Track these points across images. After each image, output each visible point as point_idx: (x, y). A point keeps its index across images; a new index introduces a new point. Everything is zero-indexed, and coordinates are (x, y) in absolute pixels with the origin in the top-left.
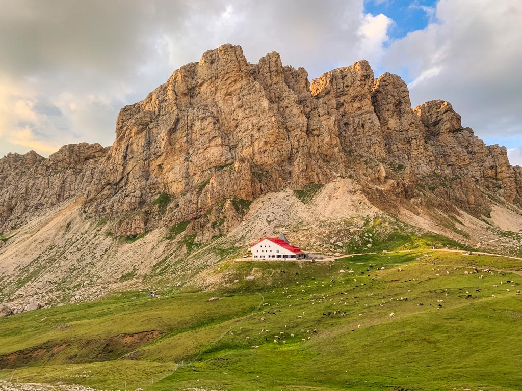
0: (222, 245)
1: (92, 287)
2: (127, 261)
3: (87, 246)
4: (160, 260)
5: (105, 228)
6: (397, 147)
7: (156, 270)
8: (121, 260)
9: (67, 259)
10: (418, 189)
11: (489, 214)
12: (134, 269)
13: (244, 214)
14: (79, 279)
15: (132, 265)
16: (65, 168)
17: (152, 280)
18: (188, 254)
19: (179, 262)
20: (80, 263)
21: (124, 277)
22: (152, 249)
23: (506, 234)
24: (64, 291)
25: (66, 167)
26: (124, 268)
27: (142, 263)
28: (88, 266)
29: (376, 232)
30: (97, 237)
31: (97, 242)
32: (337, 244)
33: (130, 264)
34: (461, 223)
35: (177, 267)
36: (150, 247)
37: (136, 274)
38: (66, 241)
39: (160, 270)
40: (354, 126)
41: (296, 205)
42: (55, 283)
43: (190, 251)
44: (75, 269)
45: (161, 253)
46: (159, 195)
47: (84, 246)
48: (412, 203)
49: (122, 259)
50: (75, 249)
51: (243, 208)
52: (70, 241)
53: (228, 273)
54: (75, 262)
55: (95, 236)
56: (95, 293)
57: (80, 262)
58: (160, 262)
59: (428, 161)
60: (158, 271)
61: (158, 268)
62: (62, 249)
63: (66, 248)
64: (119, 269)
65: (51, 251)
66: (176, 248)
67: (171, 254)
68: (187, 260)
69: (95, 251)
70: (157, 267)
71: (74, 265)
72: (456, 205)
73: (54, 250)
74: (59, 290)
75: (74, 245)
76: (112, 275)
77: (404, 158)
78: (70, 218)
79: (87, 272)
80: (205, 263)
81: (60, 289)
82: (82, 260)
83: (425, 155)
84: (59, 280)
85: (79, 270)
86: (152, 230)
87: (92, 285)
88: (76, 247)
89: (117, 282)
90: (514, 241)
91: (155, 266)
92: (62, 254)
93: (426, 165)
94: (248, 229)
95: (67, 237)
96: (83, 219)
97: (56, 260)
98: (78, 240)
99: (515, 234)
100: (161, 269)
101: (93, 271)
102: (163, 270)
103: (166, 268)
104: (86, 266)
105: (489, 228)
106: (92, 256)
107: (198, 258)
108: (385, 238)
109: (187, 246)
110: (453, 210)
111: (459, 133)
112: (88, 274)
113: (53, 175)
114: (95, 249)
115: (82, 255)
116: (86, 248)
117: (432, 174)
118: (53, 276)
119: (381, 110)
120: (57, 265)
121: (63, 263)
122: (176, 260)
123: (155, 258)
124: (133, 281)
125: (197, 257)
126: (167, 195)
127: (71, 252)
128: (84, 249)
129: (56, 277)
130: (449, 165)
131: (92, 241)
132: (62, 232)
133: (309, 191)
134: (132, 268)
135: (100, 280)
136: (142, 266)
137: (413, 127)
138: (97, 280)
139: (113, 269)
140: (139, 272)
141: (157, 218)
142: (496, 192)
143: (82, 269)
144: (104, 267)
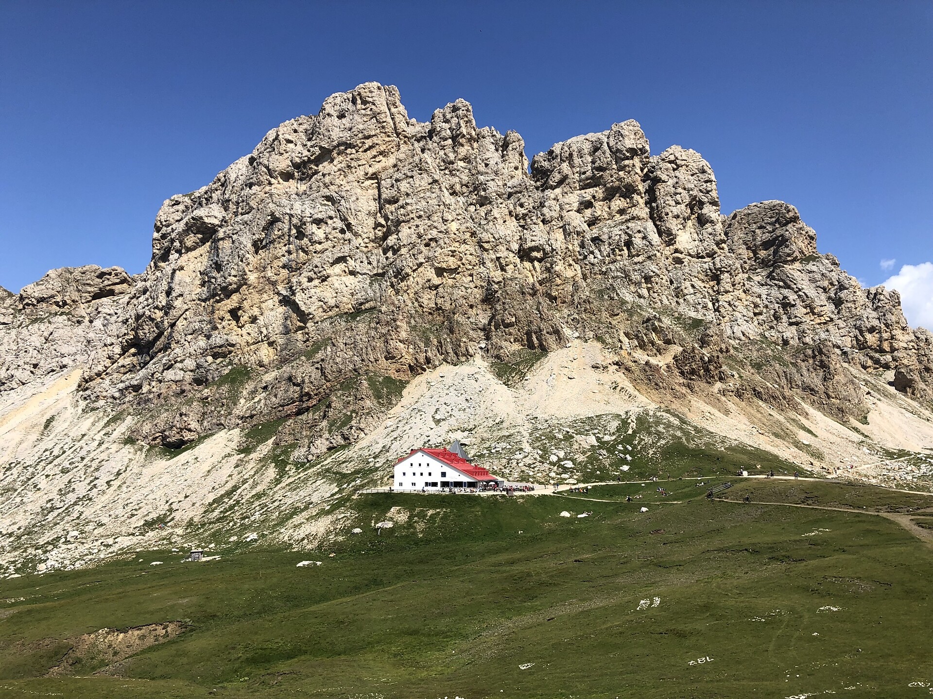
0: (344, 465)
1: (83, 543)
2: (159, 494)
3: (83, 464)
4: (223, 492)
5: (121, 429)
6: (693, 286)
7: (213, 511)
8: (145, 491)
9: (39, 489)
10: (728, 365)
11: (866, 418)
12: (171, 510)
13: (390, 404)
14: (59, 528)
15: (167, 502)
16: (50, 314)
17: (202, 530)
18: (278, 481)
19: (258, 496)
20: (63, 498)
21: (149, 525)
22: (209, 471)
23: (895, 454)
24: (25, 551)
25: (53, 312)
26: (150, 506)
27: (186, 497)
28: (80, 503)
29: (639, 443)
30: (104, 447)
31: (104, 456)
32: (562, 463)
33: (164, 499)
34: (810, 432)
35: (253, 506)
36: (206, 467)
37: (173, 519)
38: (40, 453)
39: (221, 512)
40: (610, 244)
41: (491, 390)
42: (10, 535)
43: (281, 477)
44: (53, 509)
45: (224, 479)
46: (230, 367)
47: (77, 464)
48: (716, 391)
49: (148, 489)
50: (57, 470)
51: (389, 393)
52: (48, 453)
53: (343, 515)
54: (54, 495)
55: (100, 445)
56: (87, 555)
57: (65, 494)
58: (222, 496)
59: (752, 315)
60: (216, 513)
61: (216, 508)
62: (31, 470)
63: (40, 467)
64: (140, 509)
65: (8, 473)
66: (255, 469)
67: (245, 482)
68: (275, 493)
69: (96, 474)
70: (215, 505)
71: (52, 500)
72: (803, 398)
73: (15, 471)
74: (15, 549)
75: (55, 462)
76: (124, 522)
77: (705, 307)
78: (54, 410)
79: (76, 515)
80: (308, 498)
81: (19, 547)
82: (68, 492)
83: (746, 303)
84: (19, 529)
85: (60, 511)
86: (212, 435)
87: (84, 541)
88: (59, 465)
89: (133, 534)
90: (909, 468)
91: (210, 504)
92: (29, 479)
93: (747, 321)
94: (395, 434)
95: (43, 446)
96: (80, 411)
97: (16, 490)
98: (64, 452)
99: (911, 455)
100: (222, 509)
101: (88, 513)
102: (226, 511)
103: (232, 508)
104: (75, 504)
105: (862, 442)
106: (89, 484)
107: (295, 490)
108: (655, 453)
109: (276, 467)
110: (795, 407)
111: (811, 263)
112: (78, 518)
113: (27, 326)
114: (97, 469)
115: (70, 482)
116: (78, 468)
117: (758, 338)
118: (8, 521)
119: (663, 214)
120: (18, 500)
121: (30, 495)
122: (254, 492)
123: (213, 488)
124: (164, 533)
125: (294, 487)
126: (246, 368)
127: (47, 476)
128: (75, 470)
129: (13, 524)
130: (791, 324)
131: (92, 455)
132: (34, 436)
133: (518, 364)
134: (167, 507)
135: (101, 530)
136: (187, 504)
137: (723, 249)
138: (94, 529)
139: (129, 509)
140: (177, 515)
141: (222, 412)
142: (881, 376)
143: (66, 509)
144: (110, 505)
